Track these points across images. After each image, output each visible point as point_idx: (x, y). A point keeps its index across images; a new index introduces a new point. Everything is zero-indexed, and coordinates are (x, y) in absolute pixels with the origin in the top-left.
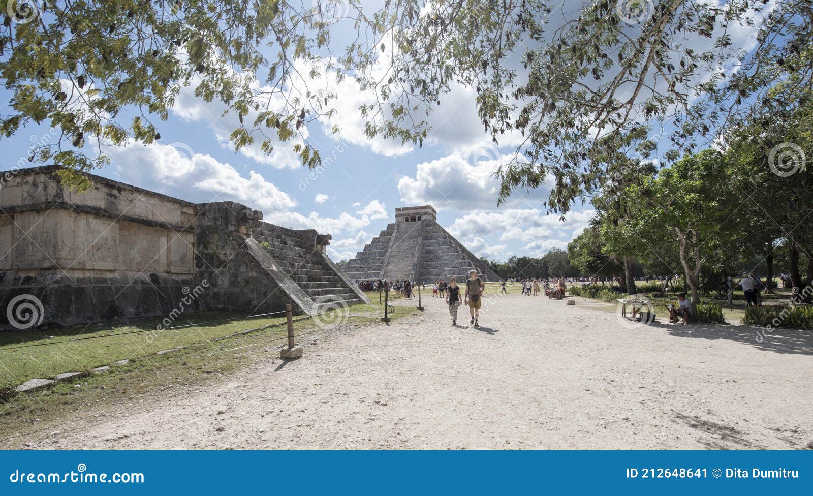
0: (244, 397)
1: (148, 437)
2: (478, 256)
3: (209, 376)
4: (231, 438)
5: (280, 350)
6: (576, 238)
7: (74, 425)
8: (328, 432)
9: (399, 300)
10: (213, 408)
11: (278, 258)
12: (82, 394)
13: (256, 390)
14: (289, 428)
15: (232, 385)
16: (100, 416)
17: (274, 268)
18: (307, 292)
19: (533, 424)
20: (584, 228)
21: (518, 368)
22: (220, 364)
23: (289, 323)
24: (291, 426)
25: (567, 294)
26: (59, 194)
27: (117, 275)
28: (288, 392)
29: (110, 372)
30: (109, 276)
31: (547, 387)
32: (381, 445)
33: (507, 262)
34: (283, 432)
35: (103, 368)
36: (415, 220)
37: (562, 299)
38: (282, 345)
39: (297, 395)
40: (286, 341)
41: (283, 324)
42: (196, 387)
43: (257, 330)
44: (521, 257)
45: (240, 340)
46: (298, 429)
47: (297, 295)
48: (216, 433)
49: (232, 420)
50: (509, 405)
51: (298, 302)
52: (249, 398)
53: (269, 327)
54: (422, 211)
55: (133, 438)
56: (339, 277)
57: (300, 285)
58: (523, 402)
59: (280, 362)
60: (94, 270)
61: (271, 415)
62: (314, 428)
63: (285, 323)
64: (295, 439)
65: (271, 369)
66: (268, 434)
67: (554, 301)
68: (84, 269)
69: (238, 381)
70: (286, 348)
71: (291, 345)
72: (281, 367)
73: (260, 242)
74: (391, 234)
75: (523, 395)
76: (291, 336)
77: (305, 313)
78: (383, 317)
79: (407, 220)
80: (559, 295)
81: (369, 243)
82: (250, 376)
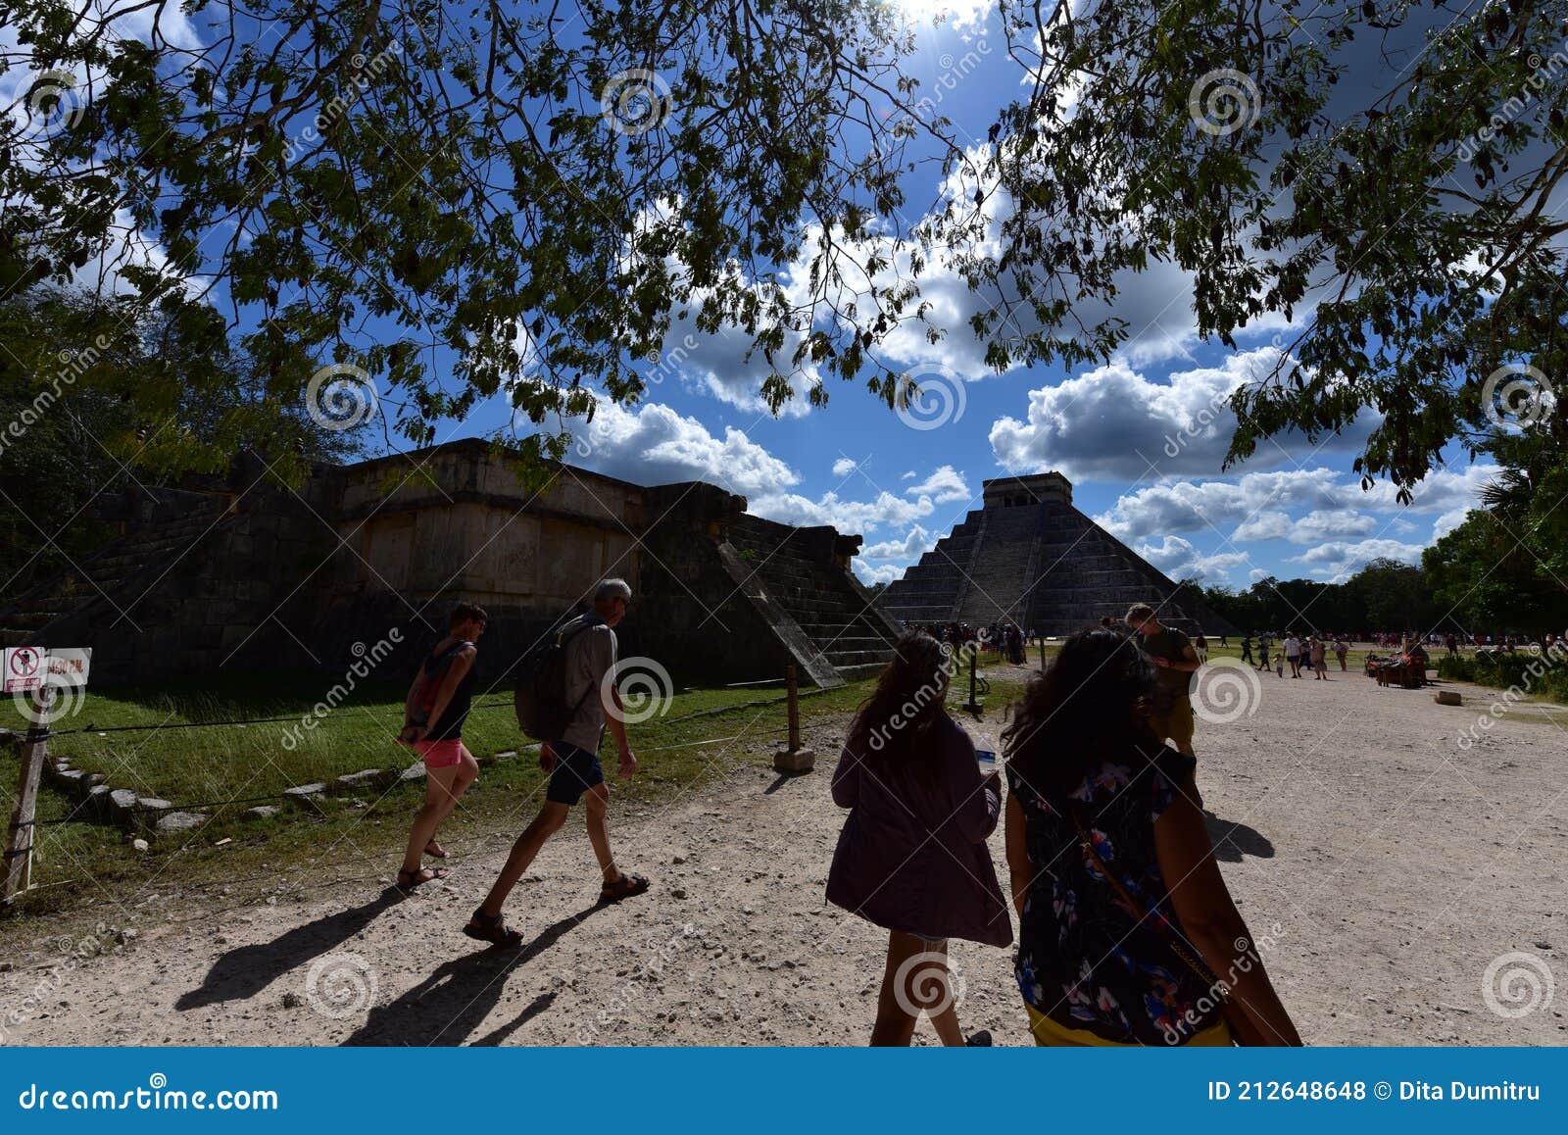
0: (717, 838)
1: (569, 887)
2: (1173, 576)
3: (659, 788)
4: (697, 915)
5: (774, 752)
6: (1446, 535)
7: (468, 845)
8: (872, 938)
9: (997, 668)
10: (665, 850)
11: (768, 577)
12: (480, 795)
13: (734, 826)
14: (797, 915)
15: (695, 810)
16: (503, 836)
17: (763, 596)
18: (818, 643)
19: (1382, 1015)
20: (1468, 509)
21: (1314, 856)
22: (675, 767)
23: (792, 700)
24: (798, 910)
25: (1431, 674)
26: (472, 481)
27: (532, 603)
28: (790, 837)
29: (519, 763)
30: (523, 603)
31: (1407, 919)
32: (986, 991)
33: (1249, 590)
34: (787, 922)
35: (508, 754)
36: (1025, 503)
37: (1416, 686)
38: (776, 742)
39: (809, 848)
40: (785, 736)
41: (776, 702)
42: (638, 806)
43: (734, 709)
44: (1289, 580)
45: (704, 727)
46: (815, 919)
47: (800, 649)
48: (671, 899)
49: (697, 880)
50: (1302, 950)
51: (802, 660)
52: (725, 840)
53: (753, 705)
54: (1042, 483)
55: (547, 883)
56: (876, 616)
57: (805, 629)
58: (1341, 948)
59: (774, 776)
60: (505, 594)
61: (762, 882)
62: (843, 924)
63: (782, 700)
64: (809, 939)
65: (758, 789)
66: (760, 920)
67: (1394, 691)
68: (491, 593)
69: (706, 804)
70: (785, 749)
71: (795, 745)
72: (776, 786)
73: (740, 549)
74: (975, 532)
75: (1340, 929)
76: (794, 728)
77: (815, 684)
78: (967, 701)
79: (1008, 503)
80: (1410, 677)
81: (931, 548)
82: (726, 797)
